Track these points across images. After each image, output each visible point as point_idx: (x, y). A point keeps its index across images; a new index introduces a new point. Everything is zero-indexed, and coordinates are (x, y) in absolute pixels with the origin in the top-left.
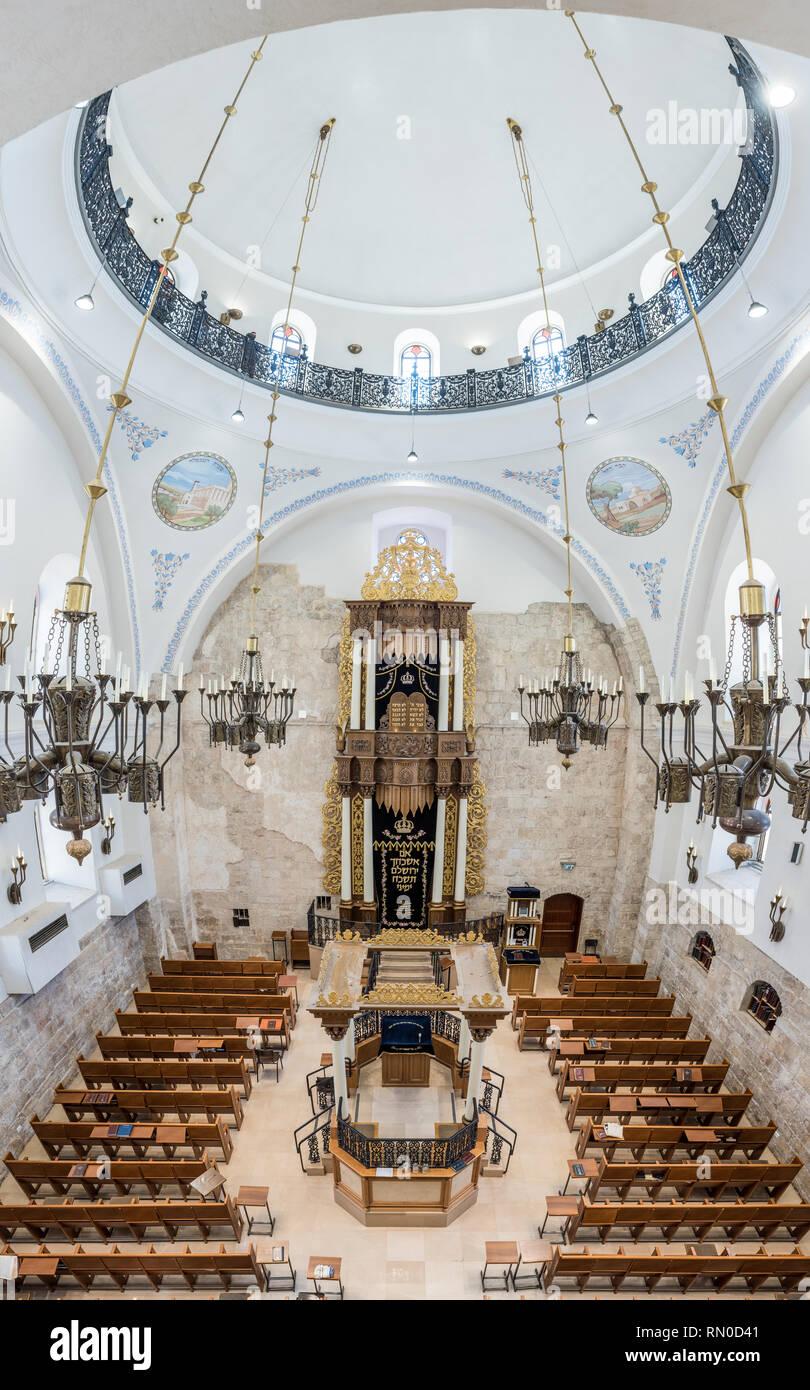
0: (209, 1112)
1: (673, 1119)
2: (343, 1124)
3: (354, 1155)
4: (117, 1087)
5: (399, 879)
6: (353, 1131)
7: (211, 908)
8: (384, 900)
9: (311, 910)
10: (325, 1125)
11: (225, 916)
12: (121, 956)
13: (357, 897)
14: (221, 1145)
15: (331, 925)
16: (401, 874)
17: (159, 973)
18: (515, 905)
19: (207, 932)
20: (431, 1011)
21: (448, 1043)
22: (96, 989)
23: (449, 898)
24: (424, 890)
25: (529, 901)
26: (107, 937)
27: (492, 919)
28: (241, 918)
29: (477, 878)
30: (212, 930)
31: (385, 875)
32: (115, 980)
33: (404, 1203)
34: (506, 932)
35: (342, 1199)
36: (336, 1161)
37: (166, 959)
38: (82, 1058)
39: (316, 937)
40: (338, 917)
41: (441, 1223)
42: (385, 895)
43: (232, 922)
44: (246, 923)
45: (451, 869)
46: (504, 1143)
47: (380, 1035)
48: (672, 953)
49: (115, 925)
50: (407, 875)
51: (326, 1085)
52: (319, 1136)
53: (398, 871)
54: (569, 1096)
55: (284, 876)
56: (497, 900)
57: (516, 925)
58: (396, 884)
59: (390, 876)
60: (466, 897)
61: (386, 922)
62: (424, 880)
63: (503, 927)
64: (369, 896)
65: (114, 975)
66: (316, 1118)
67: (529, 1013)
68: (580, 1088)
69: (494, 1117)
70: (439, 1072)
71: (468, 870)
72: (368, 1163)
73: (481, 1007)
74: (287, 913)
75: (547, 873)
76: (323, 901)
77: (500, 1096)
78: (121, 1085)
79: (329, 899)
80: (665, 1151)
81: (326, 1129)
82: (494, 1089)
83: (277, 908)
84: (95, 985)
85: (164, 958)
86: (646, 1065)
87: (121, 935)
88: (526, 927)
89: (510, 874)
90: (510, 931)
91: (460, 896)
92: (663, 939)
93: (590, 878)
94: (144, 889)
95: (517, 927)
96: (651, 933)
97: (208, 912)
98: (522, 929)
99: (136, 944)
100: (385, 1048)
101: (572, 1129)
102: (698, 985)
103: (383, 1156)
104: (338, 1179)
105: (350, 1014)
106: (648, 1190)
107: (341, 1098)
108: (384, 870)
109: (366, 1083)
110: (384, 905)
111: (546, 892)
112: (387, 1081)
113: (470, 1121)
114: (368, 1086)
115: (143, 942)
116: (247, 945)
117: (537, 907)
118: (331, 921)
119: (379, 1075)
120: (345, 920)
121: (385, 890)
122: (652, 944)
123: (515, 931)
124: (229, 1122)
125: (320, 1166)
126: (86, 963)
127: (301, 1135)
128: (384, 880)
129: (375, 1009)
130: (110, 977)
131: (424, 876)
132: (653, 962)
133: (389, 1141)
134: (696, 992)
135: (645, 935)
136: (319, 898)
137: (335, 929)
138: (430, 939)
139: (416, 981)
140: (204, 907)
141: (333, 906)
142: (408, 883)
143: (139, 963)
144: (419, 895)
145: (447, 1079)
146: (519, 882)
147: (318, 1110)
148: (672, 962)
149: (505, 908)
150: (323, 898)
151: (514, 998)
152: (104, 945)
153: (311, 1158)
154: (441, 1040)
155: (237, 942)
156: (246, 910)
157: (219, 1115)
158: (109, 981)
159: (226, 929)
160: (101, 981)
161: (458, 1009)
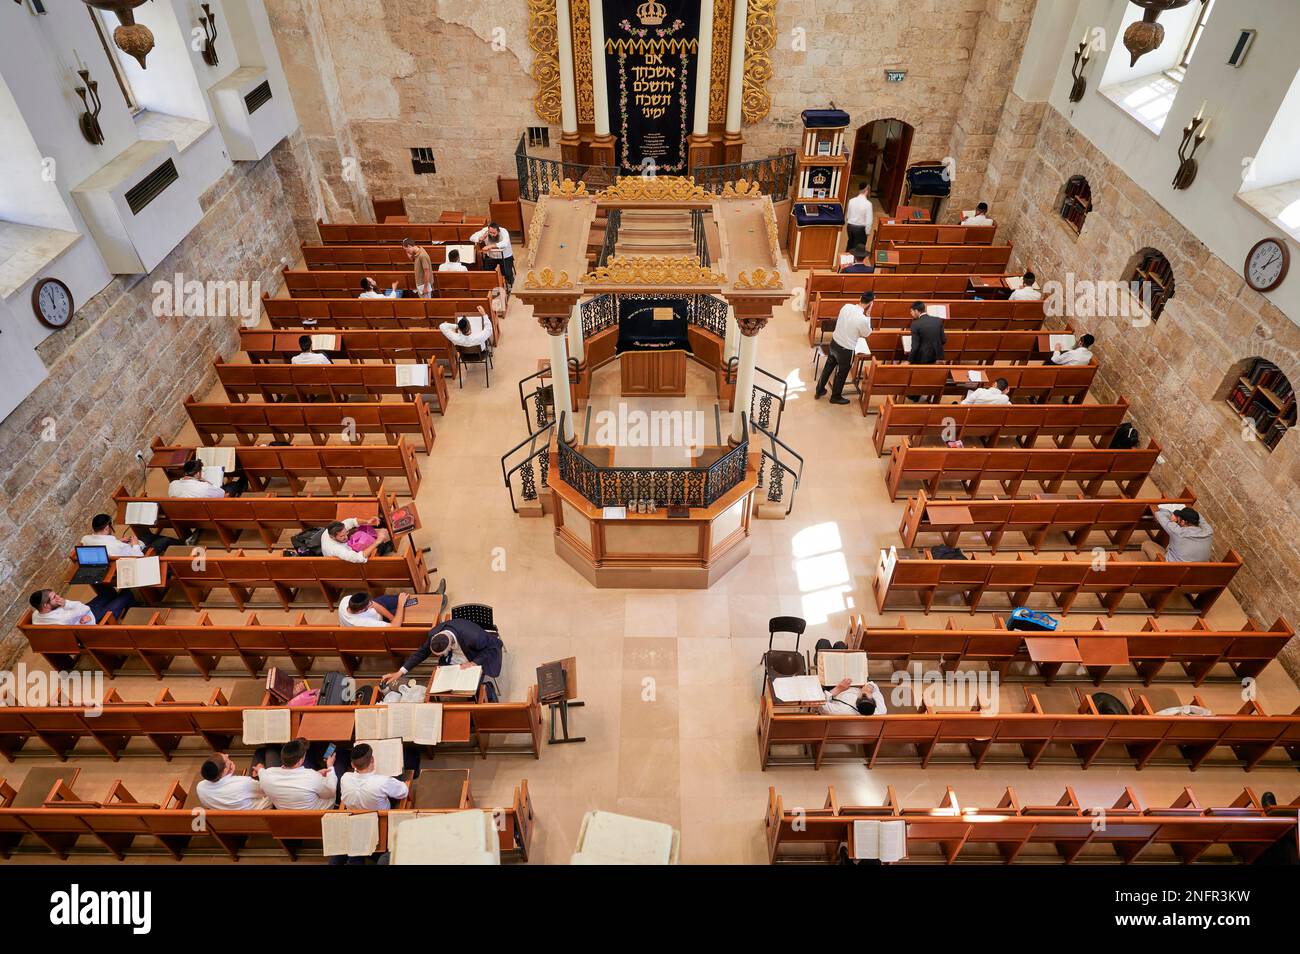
0: (388, 431)
1: (1019, 439)
2: (566, 448)
3: (580, 490)
4: (269, 399)
5: (646, 100)
6: (579, 458)
7: (379, 148)
8: (624, 132)
9: (521, 149)
10: (544, 449)
11: (401, 160)
12: (262, 218)
13: (585, 128)
14: (405, 474)
15: (549, 171)
16: (649, 92)
17: (317, 241)
18: (812, 138)
19: (378, 183)
20: (688, 294)
21: (711, 337)
22: (232, 266)
23: (718, 127)
24: (683, 117)
25: (833, 132)
26: (237, 192)
27: (779, 159)
28: (423, 162)
29: (761, 96)
30: (385, 179)
31: (624, 93)
32: (258, 253)
33: (649, 555)
34: (798, 179)
35: (565, 548)
36: (557, 500)
37: (326, 222)
38: (220, 360)
39: (531, 188)
40: (559, 158)
41: (701, 583)
42: (625, 125)
43: (410, 167)
44: (431, 169)
45: (722, 82)
46: (786, 472)
47: (617, 327)
48: (1032, 208)
49: (247, 175)
50: (656, 93)
51: (546, 396)
52: (536, 464)
53: (644, 86)
54: (877, 408)
55: (479, 96)
56: (788, 130)
57: (812, 168)
58: (641, 107)
59: (631, 95)
60: (742, 125)
61: (627, 166)
62: (683, 101)
63: (794, 172)
64: (602, 126)
65: (255, 247)
66: (533, 437)
67: (823, 295)
68: (891, 397)
69: (773, 438)
70: (699, 376)
71: (747, 84)
72: (599, 500)
73: (751, 288)
74: (487, 153)
75: (864, 88)
76: (538, 135)
77: (782, 408)
78: (274, 396)
79: (545, 130)
80: (1007, 482)
81: (544, 455)
82: (773, 399)
83: (472, 146)
84: (230, 260)
85: (321, 221)
86: (1016, 366)
87: (258, 189)
88: (827, 171)
89: (808, 89)
90: (804, 177)
91: (733, 125)
92: (1022, 187)
93: (927, 95)
94: (279, 120)
95: (815, 171)
96: (1005, 178)
97: (376, 153)
98: (821, 173)
99: (281, 201)
100: (624, 344)
101: (881, 454)
102: (1063, 254)
103: (619, 491)
104: (559, 523)
105: (572, 299)
106: (985, 536)
107: (563, 413)
108: (622, 86)
109: (600, 391)
110: (624, 139)
111: (858, 119)
112: (628, 390)
113: (739, 444)
114: (601, 397)
115: (290, 198)
116: (434, 200)
117: (845, 140)
118: (549, 164)
119: (617, 383)
120: (570, 163)
121: (625, 116)
122: (1006, 194)
123: (811, 177)
124: (416, 444)
125: (536, 504)
126: (216, 230)
127: (512, 462)
128: (624, 101)
129: (610, 291)
130: (250, 249)
131: (683, 94)
132: (1004, 221)
133: (627, 471)
134: (1059, 265)
135: (997, 182)
136: (531, 130)
137: (555, 176)
138: (683, 189)
139: (670, 250)
140: (369, 145)
141: (552, 142)
142: (659, 106)
143: (288, 228)
144: (675, 122)
145: (709, 385)
146: (820, 102)
147: (535, 429)
148: (1030, 222)
149: (798, 143)
150: (537, 129)
151: (805, 274)
152: (236, 204)
153: (524, 494)
154: (702, 332)
155: (422, 197)
156: (429, 150)
157: (402, 435)
158: (249, 254)
159: (402, 178)
160: (237, 254)
161: (719, 292)
